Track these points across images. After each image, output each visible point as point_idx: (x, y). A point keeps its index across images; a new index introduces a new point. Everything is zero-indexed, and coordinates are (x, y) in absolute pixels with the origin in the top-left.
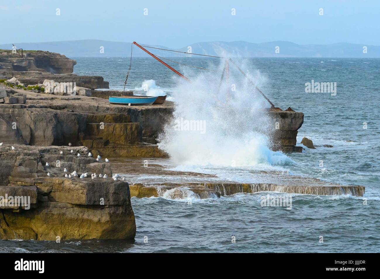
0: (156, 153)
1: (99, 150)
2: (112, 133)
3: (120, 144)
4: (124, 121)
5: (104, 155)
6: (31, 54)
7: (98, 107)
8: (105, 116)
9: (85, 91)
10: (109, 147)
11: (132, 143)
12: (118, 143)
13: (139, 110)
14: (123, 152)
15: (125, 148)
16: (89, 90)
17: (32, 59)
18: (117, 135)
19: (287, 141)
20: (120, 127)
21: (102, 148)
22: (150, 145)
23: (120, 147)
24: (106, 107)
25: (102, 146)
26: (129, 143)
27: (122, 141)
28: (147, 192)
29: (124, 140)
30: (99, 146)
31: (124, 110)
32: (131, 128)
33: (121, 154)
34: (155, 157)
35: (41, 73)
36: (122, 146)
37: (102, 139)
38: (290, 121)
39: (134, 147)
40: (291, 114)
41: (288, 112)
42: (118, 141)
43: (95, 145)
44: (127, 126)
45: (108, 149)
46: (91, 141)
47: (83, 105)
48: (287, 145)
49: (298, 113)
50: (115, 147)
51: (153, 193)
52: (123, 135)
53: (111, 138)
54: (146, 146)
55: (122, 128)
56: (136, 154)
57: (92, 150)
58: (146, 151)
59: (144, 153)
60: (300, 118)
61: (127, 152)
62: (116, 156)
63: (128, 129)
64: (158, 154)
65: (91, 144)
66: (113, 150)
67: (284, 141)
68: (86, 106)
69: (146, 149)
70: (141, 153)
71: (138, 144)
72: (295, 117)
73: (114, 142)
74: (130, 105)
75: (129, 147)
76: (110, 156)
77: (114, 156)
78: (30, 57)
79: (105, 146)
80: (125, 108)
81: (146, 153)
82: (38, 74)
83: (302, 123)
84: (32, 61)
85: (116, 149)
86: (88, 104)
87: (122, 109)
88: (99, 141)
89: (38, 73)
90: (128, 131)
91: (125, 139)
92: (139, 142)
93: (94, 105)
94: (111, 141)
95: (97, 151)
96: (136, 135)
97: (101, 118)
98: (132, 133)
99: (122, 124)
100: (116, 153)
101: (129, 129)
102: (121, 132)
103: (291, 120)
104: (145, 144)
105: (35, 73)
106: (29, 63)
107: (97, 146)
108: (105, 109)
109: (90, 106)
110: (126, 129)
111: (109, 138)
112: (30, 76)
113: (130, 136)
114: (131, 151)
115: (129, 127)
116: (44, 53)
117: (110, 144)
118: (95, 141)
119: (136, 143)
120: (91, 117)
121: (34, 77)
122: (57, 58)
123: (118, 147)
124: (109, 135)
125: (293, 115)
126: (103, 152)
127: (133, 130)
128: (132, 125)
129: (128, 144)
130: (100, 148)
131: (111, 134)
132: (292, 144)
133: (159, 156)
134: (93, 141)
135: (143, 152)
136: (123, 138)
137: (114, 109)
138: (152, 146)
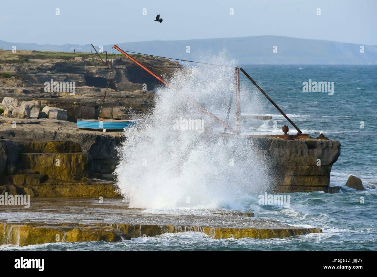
0: (108, 192)
1: (33, 188)
2: (52, 165)
3: (62, 180)
4: (71, 150)
5: (40, 194)
6: (123, 59)
7: (56, 133)
8: (46, 144)
9: (56, 113)
10: (47, 184)
11: (78, 179)
12: (60, 179)
13: (113, 137)
14: (65, 191)
15: (67, 185)
16: (63, 111)
17: (122, 69)
18: (58, 168)
19: (317, 179)
20: (62, 158)
21: (37, 186)
22: (102, 181)
23: (60, 184)
24: (67, 134)
25: (37, 183)
26: (74, 179)
27: (65, 177)
28: (39, 233)
29: (67, 175)
30: (34, 182)
31: (90, 137)
32: (77, 160)
33: (62, 194)
34: (106, 197)
35: (99, 90)
36: (64, 183)
37: (38, 173)
38: (321, 153)
39: (80, 184)
40: (322, 143)
41: (319, 140)
42: (59, 177)
43: (28, 182)
44: (71, 157)
45: (44, 187)
46: (24, 176)
47: (36, 130)
48: (316, 185)
49: (332, 142)
50: (55, 185)
51: (47, 234)
52: (66, 168)
53: (50, 173)
54: (96, 183)
55: (64, 160)
56: (81, 193)
57: (24, 188)
58: (94, 189)
59: (92, 192)
60: (335, 148)
61: (71, 191)
62: (55, 195)
63: (72, 161)
64: (111, 193)
65: (23, 180)
66: (51, 188)
67: (312, 179)
68: (40, 132)
69: (95, 187)
70: (88, 192)
71: (85, 180)
72: (327, 147)
73: (53, 177)
74: (104, 130)
75: (73, 184)
76: (48, 195)
77: (53, 196)
78: (120, 65)
79: (41, 183)
80: (92, 134)
81: (95, 192)
82: (94, 91)
83: (338, 155)
84: (122, 71)
85: (56, 187)
86: (43, 129)
87: (87, 135)
88: (34, 176)
89: (94, 89)
90: (72, 164)
91: (69, 173)
92: (87, 177)
93: (51, 131)
94: (50, 177)
95: (31, 190)
96: (83, 169)
97: (41, 147)
98: (78, 166)
99: (65, 155)
100: (56, 192)
101: (74, 161)
102: (64, 165)
103: (323, 152)
104: (96, 181)
105: (89, 90)
106: (118, 74)
107: (31, 182)
108: (65, 135)
109: (45, 132)
110: (70, 160)
111: (48, 173)
112: (81, 94)
113: (75, 169)
114: (75, 190)
115: (73, 159)
116: (144, 58)
117: (48, 181)
118: (28, 176)
119: (83, 179)
120: (27, 145)
121: (88, 96)
122: (164, 66)
123: (59, 184)
124: (47, 169)
125: (325, 145)
126: (38, 191)
127: (79, 161)
128: (78, 156)
129: (72, 181)
130: (35, 186)
131: (50, 167)
132: (324, 184)
133: (111, 196)
134: (26, 176)
135: (91, 190)
136: (65, 172)
137: (77, 136)
138: (103, 183)
